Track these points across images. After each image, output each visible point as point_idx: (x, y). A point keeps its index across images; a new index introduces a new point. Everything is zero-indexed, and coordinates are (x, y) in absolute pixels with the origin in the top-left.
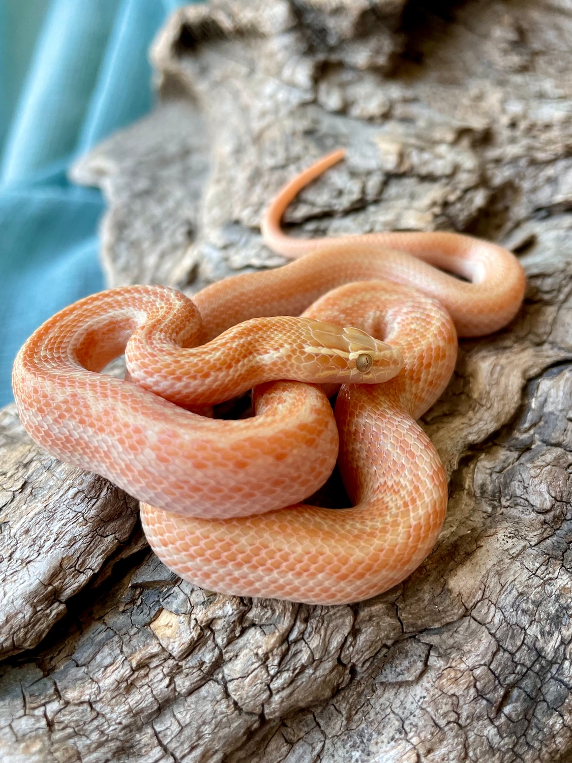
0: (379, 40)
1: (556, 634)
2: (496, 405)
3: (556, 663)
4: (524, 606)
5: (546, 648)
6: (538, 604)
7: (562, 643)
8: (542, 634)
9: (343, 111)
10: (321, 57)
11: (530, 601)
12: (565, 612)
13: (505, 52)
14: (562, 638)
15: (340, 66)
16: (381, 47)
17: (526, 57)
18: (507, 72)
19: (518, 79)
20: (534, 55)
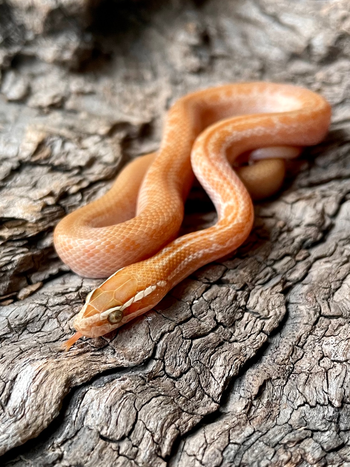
0: (67, 37)
2: (28, 415)
9: (22, 100)
10: (15, 50)
13: (186, 55)
15: (33, 59)
16: (68, 43)
17: (206, 60)
18: (183, 73)
19: (193, 80)
20: (213, 58)
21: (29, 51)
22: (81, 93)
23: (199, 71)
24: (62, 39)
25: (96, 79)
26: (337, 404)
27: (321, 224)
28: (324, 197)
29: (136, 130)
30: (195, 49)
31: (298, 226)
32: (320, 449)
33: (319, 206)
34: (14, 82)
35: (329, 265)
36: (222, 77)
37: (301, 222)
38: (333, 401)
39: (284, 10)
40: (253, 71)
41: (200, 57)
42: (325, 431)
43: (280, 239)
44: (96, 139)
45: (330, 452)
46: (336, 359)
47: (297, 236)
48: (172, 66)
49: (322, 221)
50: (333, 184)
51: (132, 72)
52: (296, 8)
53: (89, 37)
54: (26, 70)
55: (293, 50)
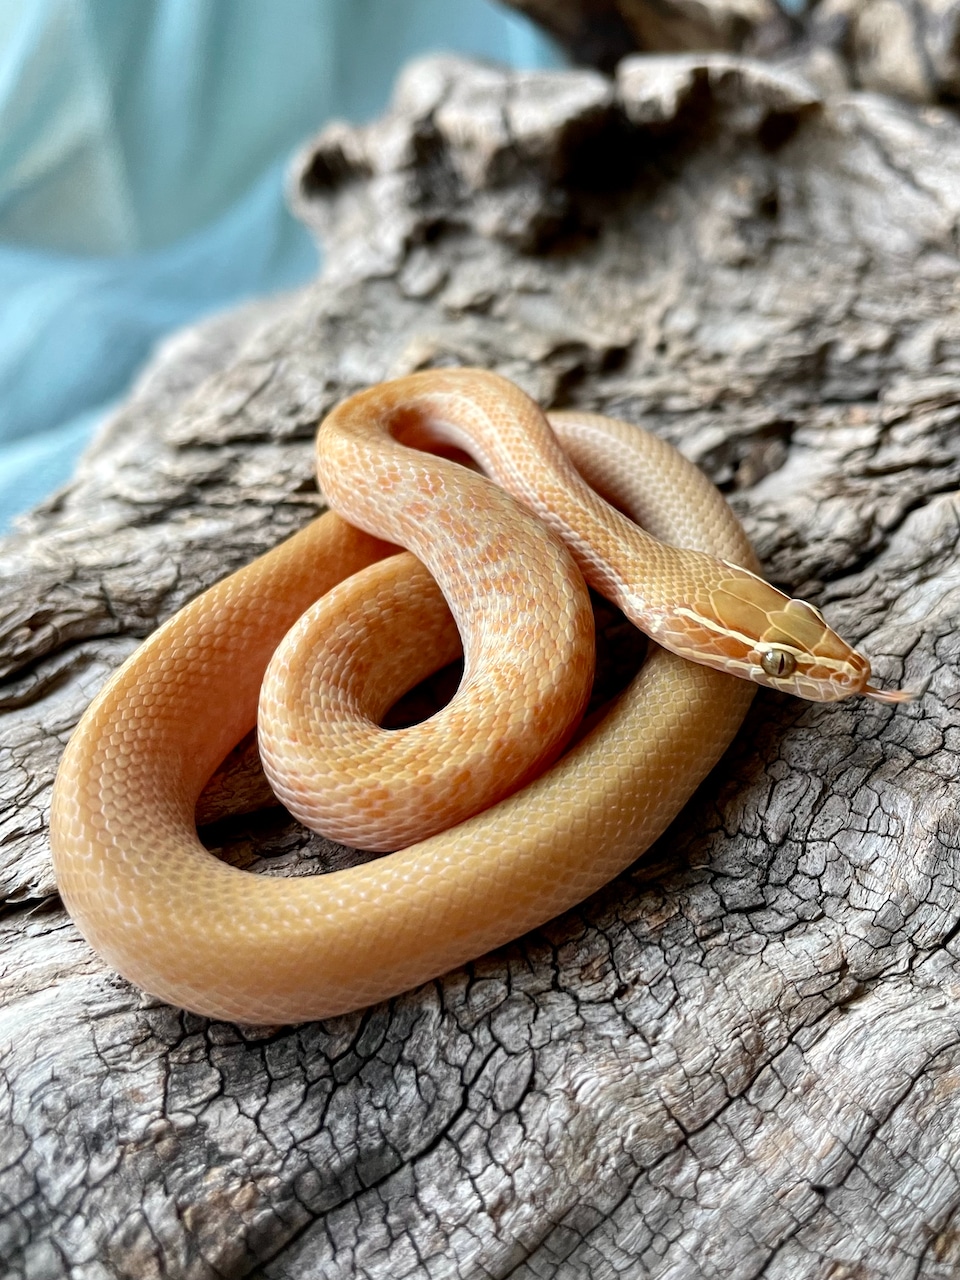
1: (79, 1164)
3: (63, 1214)
4: (49, 1100)
5: (53, 1182)
6: (73, 1105)
7: (84, 1183)
8: (57, 1156)
11: (63, 1095)
12: (115, 1132)
14: (87, 1174)
16: (522, 206)
17: (758, 244)
18: (714, 265)
19: (725, 277)
20: (773, 244)
21: (460, 216)
22: (527, 291)
23: (742, 264)
24: (512, 198)
25: (563, 267)
26: (773, 838)
27: (860, 540)
28: (882, 494)
29: (595, 357)
30: (741, 226)
31: (818, 540)
32: (718, 904)
33: (867, 512)
34: (425, 267)
35: (846, 611)
36: (783, 275)
37: (828, 533)
38: (769, 833)
39: (928, 161)
40: (844, 270)
41: (748, 239)
42: (738, 878)
43: (775, 557)
44: (521, 366)
45: (733, 912)
46: (799, 765)
47: (806, 558)
48: (695, 252)
49: (866, 536)
50: (910, 473)
51: (626, 261)
52: (949, 158)
53: (560, 198)
54: (448, 248)
55: (929, 234)
